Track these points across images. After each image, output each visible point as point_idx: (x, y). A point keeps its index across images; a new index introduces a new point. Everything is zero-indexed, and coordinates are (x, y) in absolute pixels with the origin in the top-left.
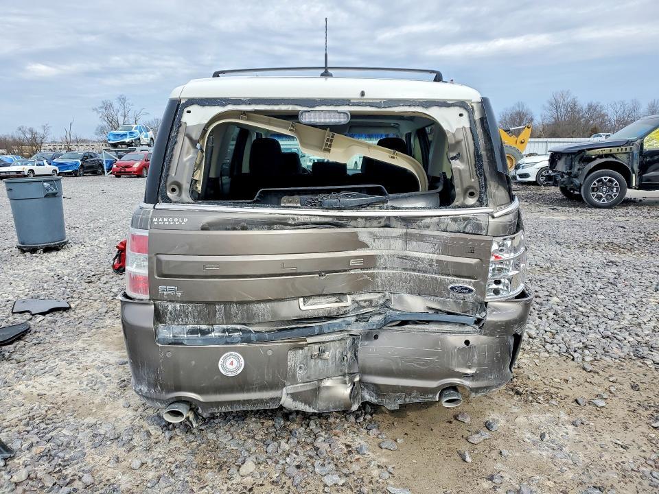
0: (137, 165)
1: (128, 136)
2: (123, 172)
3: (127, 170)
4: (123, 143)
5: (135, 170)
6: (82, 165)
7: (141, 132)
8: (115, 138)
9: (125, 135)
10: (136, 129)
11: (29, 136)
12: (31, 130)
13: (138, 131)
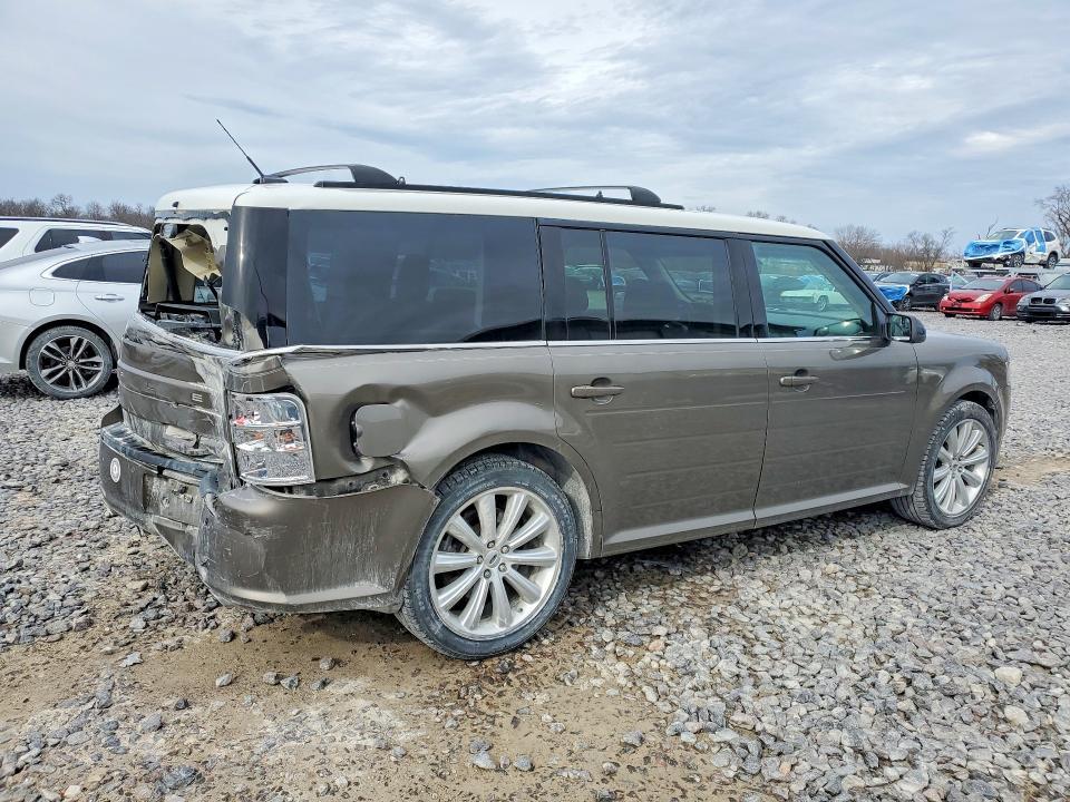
0: (983, 298)
1: (1001, 249)
2: (956, 309)
3: (964, 305)
4: (989, 260)
5: (979, 306)
6: (910, 294)
7: (1029, 242)
8: (977, 251)
9: (996, 246)
10: (1021, 236)
11: (920, 247)
12: (925, 239)
13: (1023, 240)
